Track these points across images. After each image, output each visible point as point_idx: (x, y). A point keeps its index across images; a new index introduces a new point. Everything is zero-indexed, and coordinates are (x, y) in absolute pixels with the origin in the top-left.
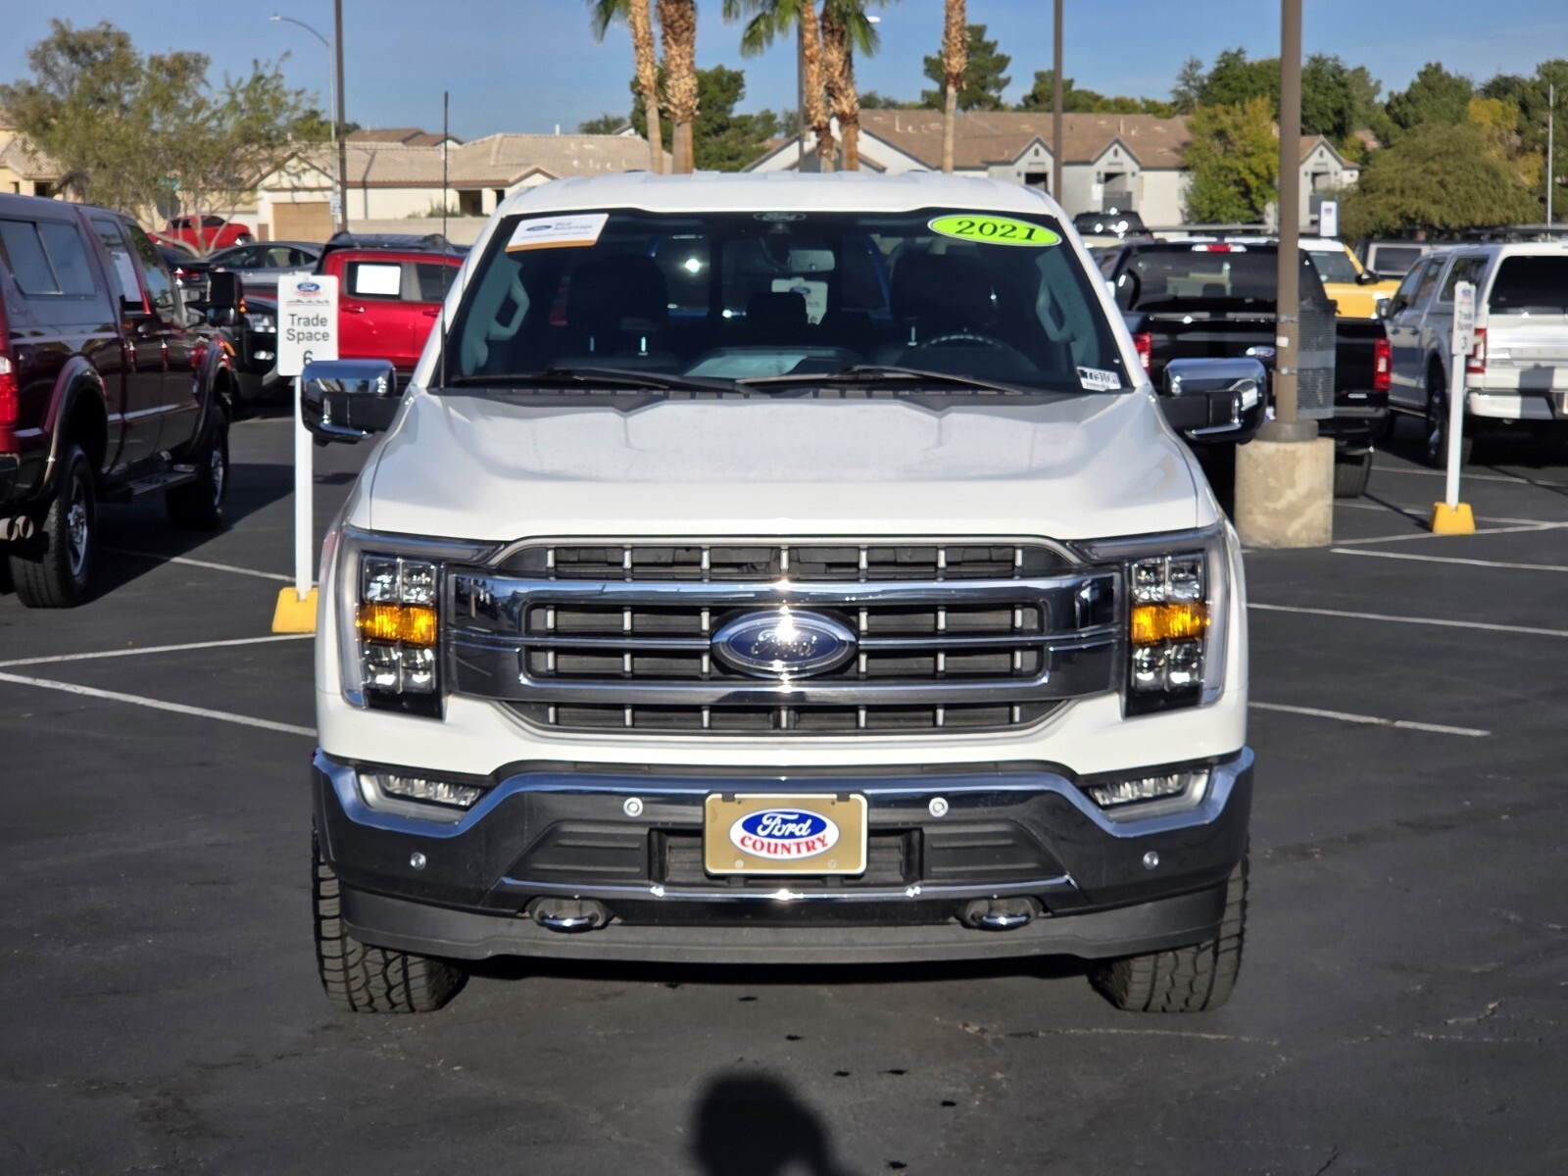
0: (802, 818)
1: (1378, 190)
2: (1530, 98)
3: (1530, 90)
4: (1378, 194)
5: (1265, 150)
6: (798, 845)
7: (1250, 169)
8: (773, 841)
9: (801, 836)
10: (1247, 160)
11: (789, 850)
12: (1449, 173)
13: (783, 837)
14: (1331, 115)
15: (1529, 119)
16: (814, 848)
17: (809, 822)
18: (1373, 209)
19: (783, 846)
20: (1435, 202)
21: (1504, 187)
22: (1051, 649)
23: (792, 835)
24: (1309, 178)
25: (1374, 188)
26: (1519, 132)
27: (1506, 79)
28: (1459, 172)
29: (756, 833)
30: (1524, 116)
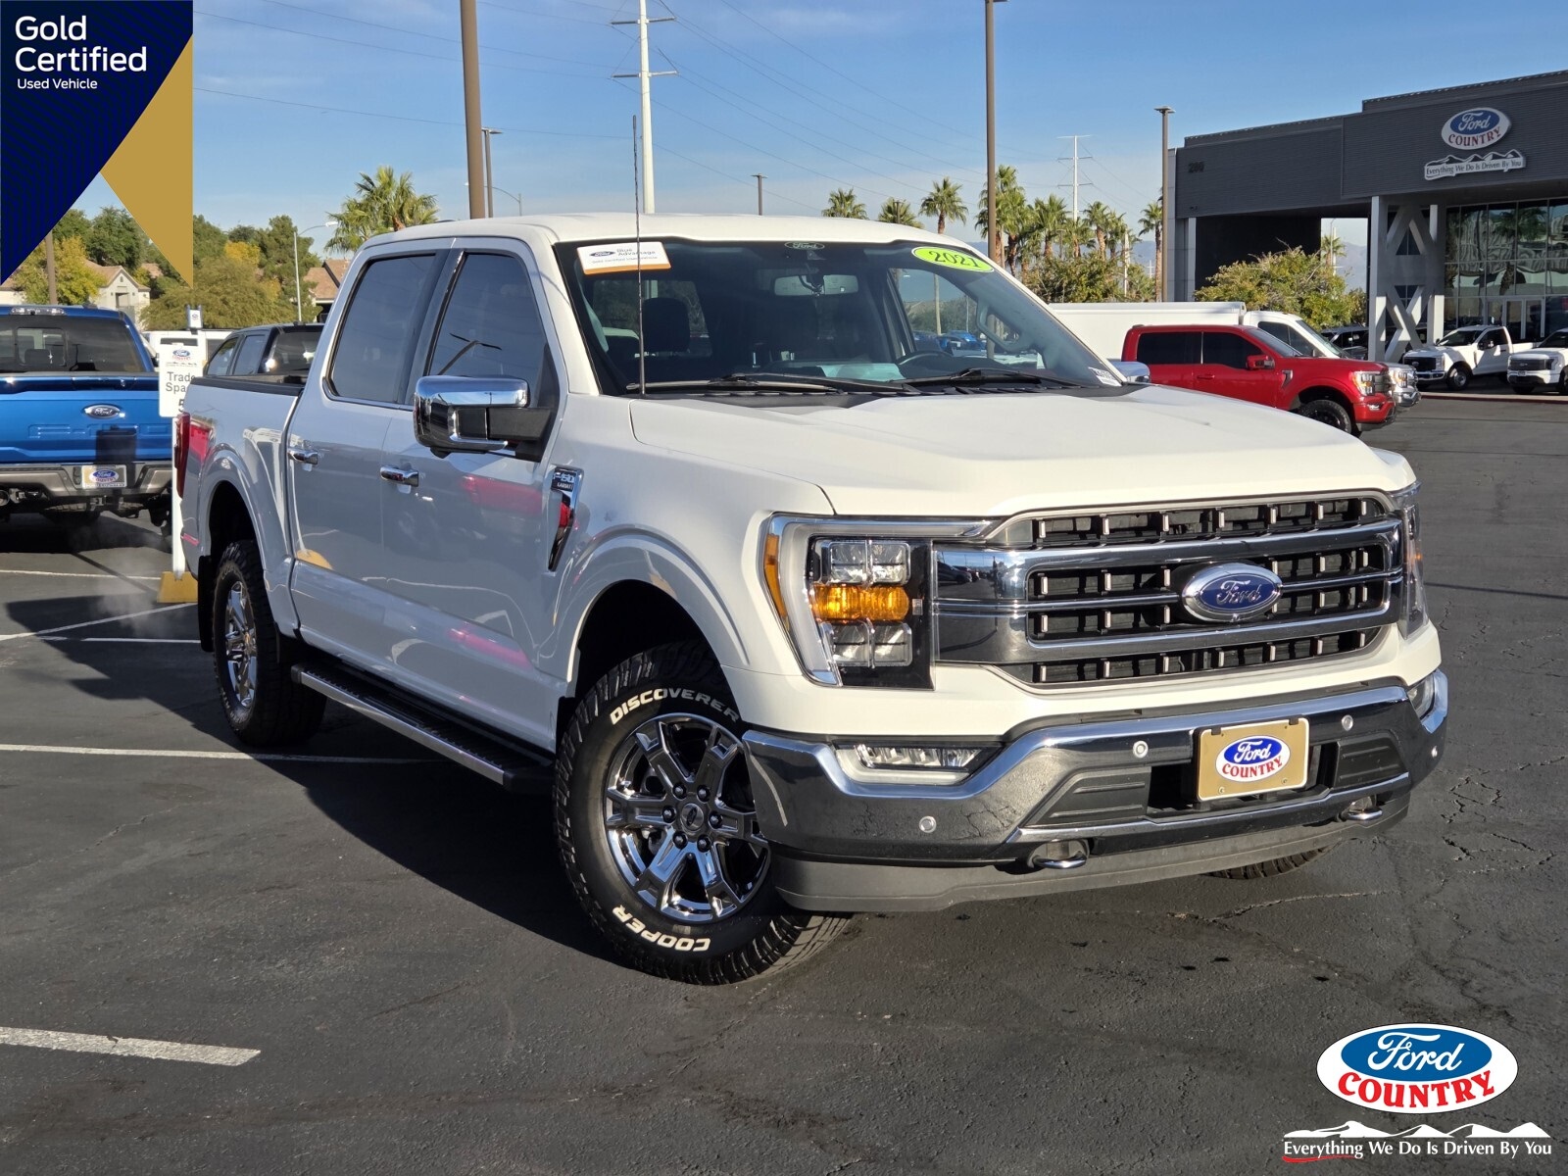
0: (1266, 743)
1: (178, 305)
2: (267, 242)
3: (266, 236)
4: (177, 308)
5: (81, 276)
6: (1262, 767)
7: (70, 289)
8: (1244, 766)
9: (1264, 760)
10: (68, 283)
11: (1255, 773)
12: (228, 293)
13: (1252, 762)
14: (123, 251)
15: (267, 257)
16: (1273, 769)
17: (1270, 746)
18: (175, 319)
19: (1252, 769)
20: (220, 314)
21: (269, 304)
22: (1390, 583)
23: (1258, 760)
24: (114, 296)
25: (175, 304)
26: (261, 266)
27: (245, 229)
28: (236, 293)
29: (1233, 762)
30: (264, 255)
